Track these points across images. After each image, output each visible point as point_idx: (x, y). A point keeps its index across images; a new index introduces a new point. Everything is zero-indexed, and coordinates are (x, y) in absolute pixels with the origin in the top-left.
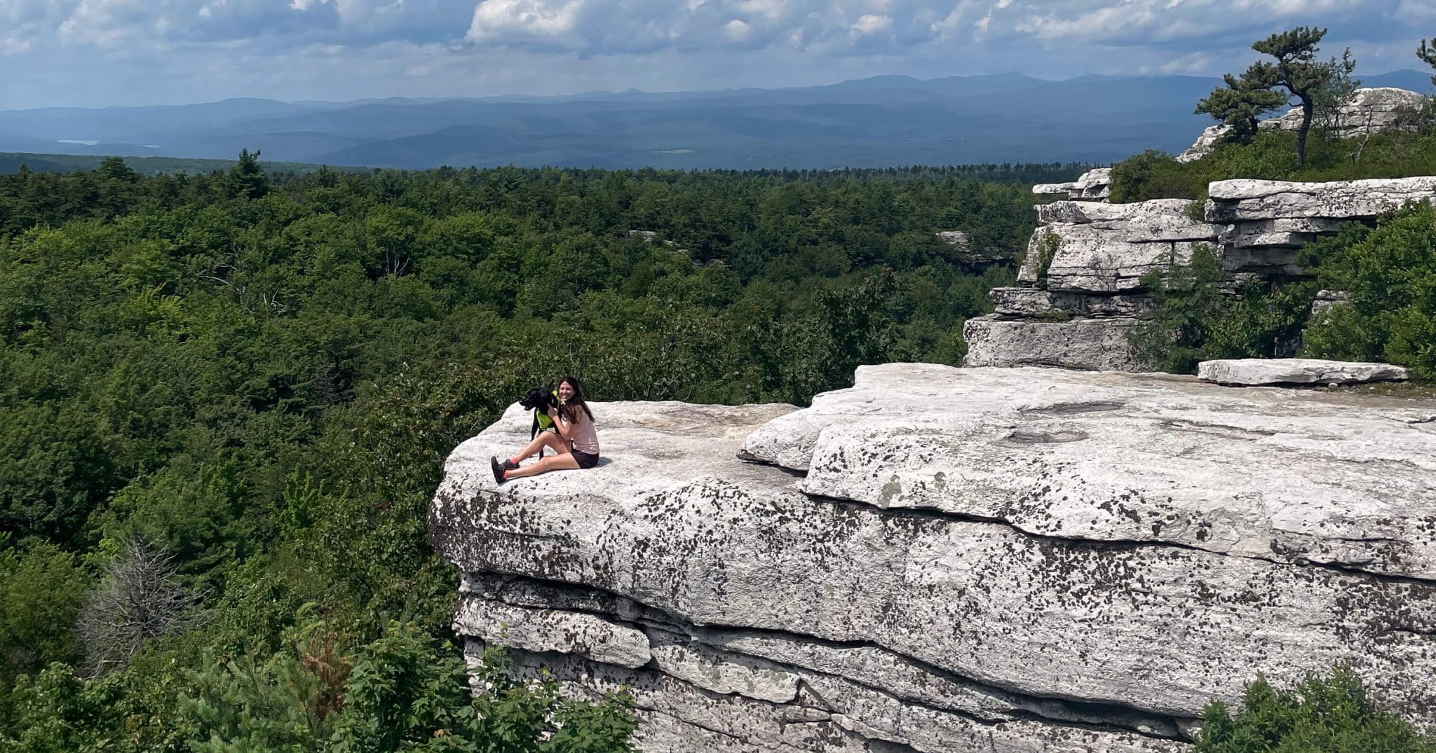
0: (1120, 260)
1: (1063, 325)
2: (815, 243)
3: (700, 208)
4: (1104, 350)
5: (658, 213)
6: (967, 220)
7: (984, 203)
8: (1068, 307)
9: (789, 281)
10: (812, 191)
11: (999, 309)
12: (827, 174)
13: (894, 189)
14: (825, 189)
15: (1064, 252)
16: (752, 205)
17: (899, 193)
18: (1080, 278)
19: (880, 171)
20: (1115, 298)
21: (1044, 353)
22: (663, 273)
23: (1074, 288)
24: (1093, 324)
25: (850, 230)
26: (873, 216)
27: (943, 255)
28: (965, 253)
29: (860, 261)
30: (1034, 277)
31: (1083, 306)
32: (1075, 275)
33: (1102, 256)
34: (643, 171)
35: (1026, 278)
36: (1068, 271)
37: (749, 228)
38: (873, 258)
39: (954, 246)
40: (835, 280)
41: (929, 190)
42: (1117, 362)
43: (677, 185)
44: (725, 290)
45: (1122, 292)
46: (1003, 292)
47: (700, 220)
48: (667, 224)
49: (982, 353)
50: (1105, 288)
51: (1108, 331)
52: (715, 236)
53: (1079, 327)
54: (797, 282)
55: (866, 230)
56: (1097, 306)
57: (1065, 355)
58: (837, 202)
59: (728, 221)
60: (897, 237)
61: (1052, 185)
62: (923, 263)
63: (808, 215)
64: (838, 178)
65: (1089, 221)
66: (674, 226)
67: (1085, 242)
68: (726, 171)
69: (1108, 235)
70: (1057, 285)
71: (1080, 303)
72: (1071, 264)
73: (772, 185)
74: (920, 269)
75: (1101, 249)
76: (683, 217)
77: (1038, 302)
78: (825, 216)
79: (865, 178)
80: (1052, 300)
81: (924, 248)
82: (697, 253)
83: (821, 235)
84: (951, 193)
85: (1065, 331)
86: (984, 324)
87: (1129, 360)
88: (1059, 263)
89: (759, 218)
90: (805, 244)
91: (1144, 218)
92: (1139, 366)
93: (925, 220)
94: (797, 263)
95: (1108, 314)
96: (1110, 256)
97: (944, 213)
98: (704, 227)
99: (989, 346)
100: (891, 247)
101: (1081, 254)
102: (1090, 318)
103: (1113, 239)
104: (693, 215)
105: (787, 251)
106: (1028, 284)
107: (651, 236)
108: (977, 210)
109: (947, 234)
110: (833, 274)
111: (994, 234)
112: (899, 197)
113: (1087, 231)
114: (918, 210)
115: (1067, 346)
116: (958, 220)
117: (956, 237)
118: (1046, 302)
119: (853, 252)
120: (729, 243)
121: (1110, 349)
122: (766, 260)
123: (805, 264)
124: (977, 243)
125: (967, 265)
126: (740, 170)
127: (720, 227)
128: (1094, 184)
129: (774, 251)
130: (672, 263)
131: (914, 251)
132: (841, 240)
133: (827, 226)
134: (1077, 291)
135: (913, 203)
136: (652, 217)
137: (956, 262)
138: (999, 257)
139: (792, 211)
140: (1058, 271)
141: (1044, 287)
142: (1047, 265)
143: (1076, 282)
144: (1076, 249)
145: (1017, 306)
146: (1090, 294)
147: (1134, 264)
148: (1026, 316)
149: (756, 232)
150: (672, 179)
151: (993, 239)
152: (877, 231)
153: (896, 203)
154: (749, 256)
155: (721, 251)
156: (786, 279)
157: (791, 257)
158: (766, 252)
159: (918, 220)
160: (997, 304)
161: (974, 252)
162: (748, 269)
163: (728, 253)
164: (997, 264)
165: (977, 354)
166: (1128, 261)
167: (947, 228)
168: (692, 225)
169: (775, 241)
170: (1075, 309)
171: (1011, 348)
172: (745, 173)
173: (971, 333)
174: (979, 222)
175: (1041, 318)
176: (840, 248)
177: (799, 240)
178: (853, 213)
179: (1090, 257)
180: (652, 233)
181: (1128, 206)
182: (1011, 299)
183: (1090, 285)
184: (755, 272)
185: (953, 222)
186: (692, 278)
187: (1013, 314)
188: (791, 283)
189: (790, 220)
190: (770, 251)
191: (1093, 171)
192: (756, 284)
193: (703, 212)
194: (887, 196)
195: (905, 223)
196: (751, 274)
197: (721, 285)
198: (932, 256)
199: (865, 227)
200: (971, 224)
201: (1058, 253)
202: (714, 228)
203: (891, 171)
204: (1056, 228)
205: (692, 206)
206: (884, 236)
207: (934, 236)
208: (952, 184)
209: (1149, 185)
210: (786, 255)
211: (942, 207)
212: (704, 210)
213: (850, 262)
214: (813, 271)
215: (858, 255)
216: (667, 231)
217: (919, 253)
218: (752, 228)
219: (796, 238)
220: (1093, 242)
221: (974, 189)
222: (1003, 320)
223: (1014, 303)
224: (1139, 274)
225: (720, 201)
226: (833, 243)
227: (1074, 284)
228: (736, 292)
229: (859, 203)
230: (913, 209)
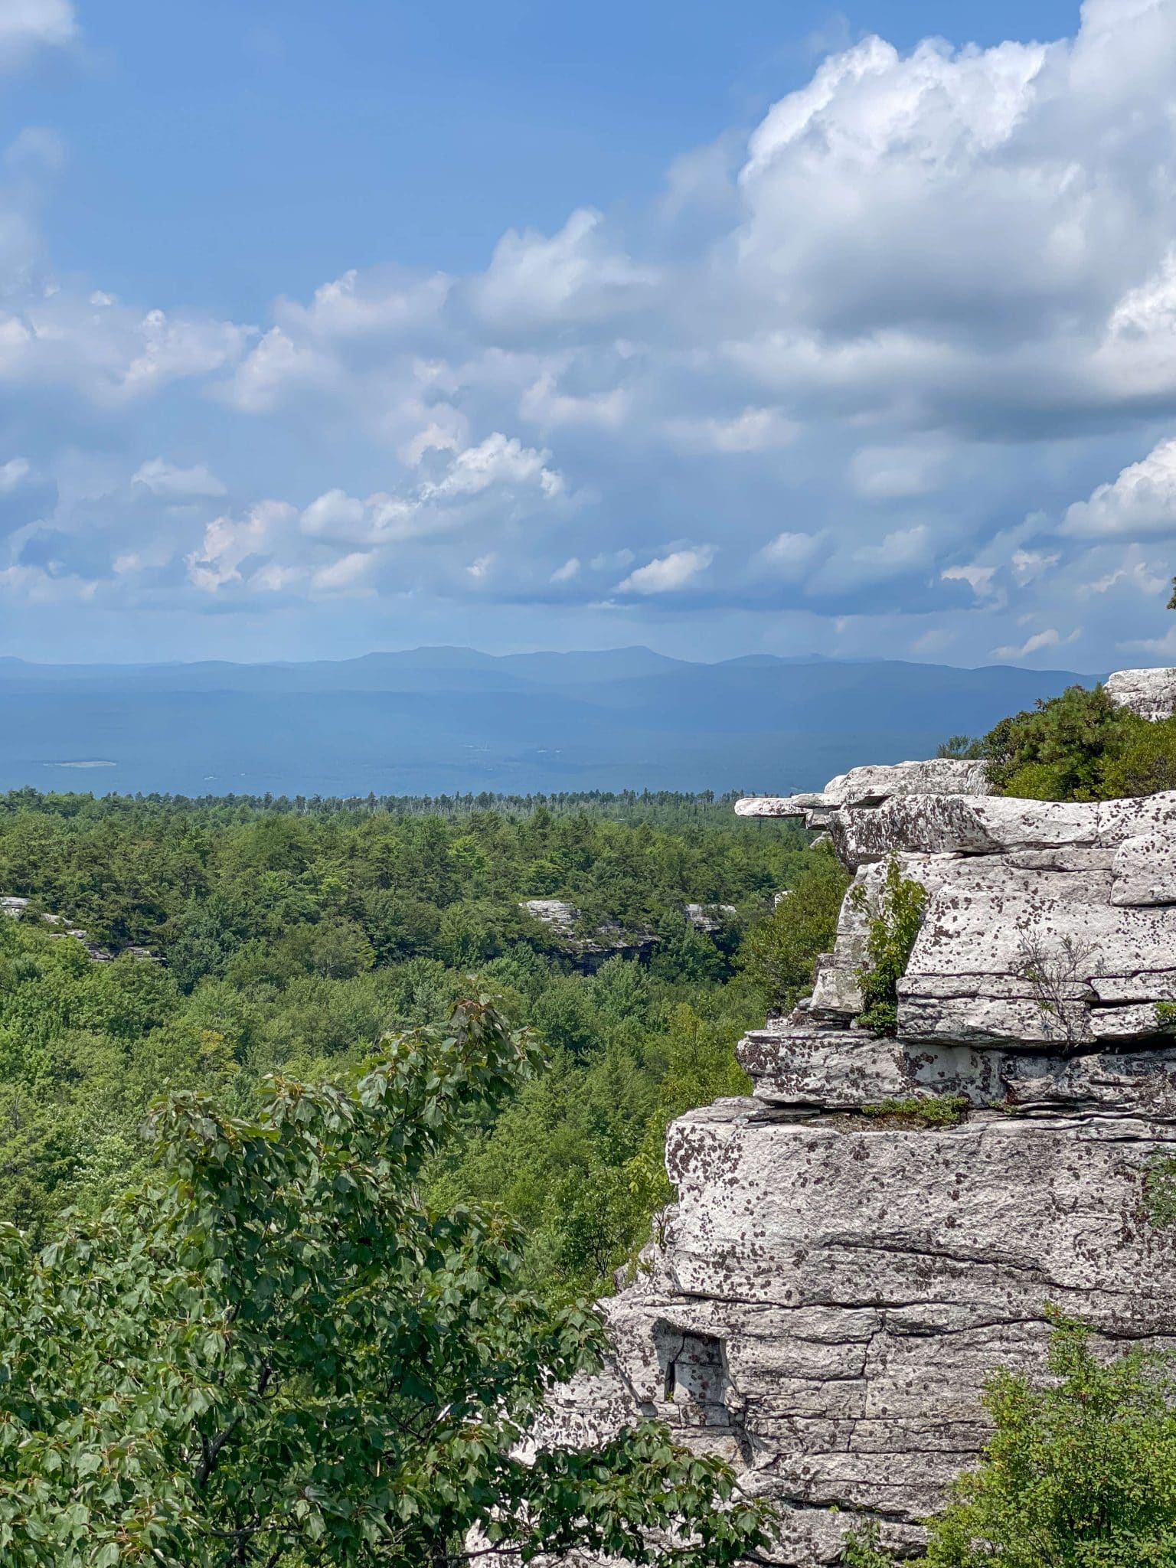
0: (1096, 955)
1: (943, 1136)
2: (313, 919)
3: (111, 856)
4: (1057, 1208)
5: (34, 865)
6: (569, 882)
7: (598, 854)
8: (951, 1084)
9: (267, 986)
10: (311, 829)
11: (765, 1090)
12: (339, 806)
13: (449, 828)
14: (332, 828)
15: (941, 932)
16: (204, 854)
17: (459, 834)
18: (987, 1005)
19: (427, 802)
20: (1084, 1060)
21: (893, 1218)
22: (32, 973)
23: (974, 1031)
24: (1026, 1134)
25: (373, 898)
26: (414, 872)
27: (530, 941)
28: (566, 936)
29: (390, 951)
30: (855, 1001)
31: (994, 1082)
32: (973, 995)
33: (1050, 944)
34: (18, 795)
35: (835, 1003)
36: (956, 984)
37: (198, 893)
38: (413, 945)
39: (547, 926)
40: (347, 983)
41: (507, 833)
42: (1096, 1243)
43: (78, 820)
44: (148, 1002)
45: (1105, 1045)
46: (776, 1042)
47: (110, 878)
48: (49, 883)
49: (718, 1215)
50: (1060, 1034)
51: (1068, 1155)
52: (135, 908)
53: (988, 1142)
54: (282, 986)
55: (401, 898)
56: (1035, 1084)
57: (951, 1224)
58: (353, 849)
59: (162, 880)
60: (455, 908)
61: (773, 800)
62: (497, 953)
63: (302, 871)
64: (356, 811)
65: (1000, 849)
66: (62, 888)
67: (999, 903)
68: (167, 798)
69: (1053, 885)
70: (925, 1025)
71: (987, 1073)
72: (964, 964)
73: (243, 821)
74: (492, 965)
75: (1044, 924)
76: (79, 874)
77: (870, 1069)
78: (332, 874)
79: (401, 811)
80: (910, 1066)
81: (498, 929)
82: (102, 937)
83: (324, 905)
84: (545, 836)
85: (950, 1155)
86: (723, 1132)
87: (1129, 1237)
88: (930, 963)
89: (218, 876)
90: (296, 921)
91: (1158, 839)
92: (1156, 1256)
93: (502, 881)
94: (282, 953)
95: (1064, 1105)
96: (1067, 943)
97: (532, 870)
98: (118, 890)
99: (740, 1196)
100: (444, 927)
101: (988, 938)
102: (1014, 1117)
103: (1069, 895)
104: (97, 869)
105: (266, 933)
106: (842, 1020)
107: (19, 907)
108: (586, 865)
109: (538, 904)
110: (344, 972)
111: (614, 905)
112: (458, 843)
113: (997, 874)
114: (489, 864)
115: (955, 1197)
116: (555, 880)
117: (550, 910)
118: (890, 1069)
119: (378, 934)
120: (162, 918)
121: (1074, 1207)
122: (226, 947)
123: (296, 954)
124: (586, 918)
125: (569, 956)
126: (192, 796)
127: (148, 891)
128: (861, 797)
129: (242, 933)
130: (51, 953)
131: (483, 933)
132: (358, 914)
133: (335, 891)
134: (979, 1040)
135: (481, 852)
136: (21, 872)
137: (552, 952)
138: (621, 944)
139: (274, 863)
140: (926, 985)
141: (888, 1031)
142: (893, 969)
143: (979, 1015)
144: (975, 925)
145: (812, 1082)
146: (1017, 1050)
147: (1135, 964)
148: (836, 1111)
149: (211, 900)
150: (69, 809)
151: (612, 913)
152: (420, 899)
153: (452, 853)
154: (197, 942)
155: (147, 933)
156: (261, 981)
157: (270, 943)
158: (227, 935)
159: (489, 881)
160: (757, 1076)
161: (581, 936)
162: (194, 964)
163: (159, 936)
164: (618, 956)
165: (706, 1221)
166: (1119, 958)
167: (535, 894)
168: (95, 888)
169: (244, 915)
170: (971, 1090)
171: (800, 1201)
172: (200, 803)
173: (685, 1160)
174: (589, 885)
175: (878, 1117)
176: (358, 927)
177: (286, 914)
178: (379, 869)
179: (1013, 947)
180: (23, 901)
181: (1105, 807)
182: (798, 1061)
183: (1015, 1023)
184: (207, 970)
185: (547, 885)
186: (88, 982)
187: (802, 1105)
188: (270, 989)
189: (271, 879)
190: (234, 933)
191: (857, 770)
192: (208, 991)
193: (116, 865)
194: (436, 839)
195: (468, 887)
196: (200, 973)
197: (142, 994)
198: (512, 942)
199: (399, 892)
200: (576, 888)
201: (924, 936)
202: (137, 891)
203: (445, 801)
204: (914, 867)
205: (96, 853)
206: (432, 908)
207: (516, 908)
208: (546, 821)
209: (1128, 761)
210: (263, 939)
211: (528, 860)
212: (119, 862)
213: (373, 952)
214: (310, 967)
215: (388, 940)
216: (49, 896)
217: (491, 936)
218: (203, 893)
219: (280, 911)
220: (1020, 906)
221: (582, 828)
222: (773, 1121)
223: (805, 1073)
224: (1153, 994)
225: (149, 845)
226: (344, 920)
227: (972, 1022)
228: (169, 1007)
229: (390, 851)
230: (480, 861)
